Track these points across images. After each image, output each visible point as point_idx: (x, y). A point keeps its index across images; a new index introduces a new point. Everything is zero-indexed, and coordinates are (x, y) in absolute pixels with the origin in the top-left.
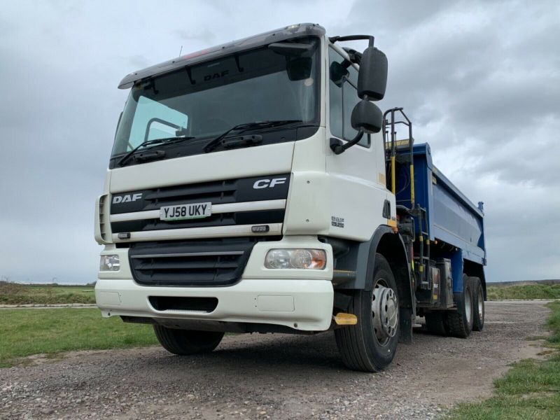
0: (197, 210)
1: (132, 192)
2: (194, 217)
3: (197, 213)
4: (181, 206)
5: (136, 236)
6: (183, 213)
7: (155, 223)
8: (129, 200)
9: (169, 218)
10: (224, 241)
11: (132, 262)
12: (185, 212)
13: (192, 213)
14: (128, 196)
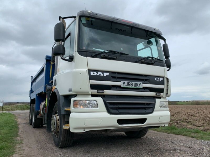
0: (137, 85)
2: (136, 87)
3: (137, 86)
4: (131, 82)
5: (107, 92)
6: (132, 85)
7: (118, 87)
8: (102, 75)
9: (125, 86)
10: (145, 98)
11: (106, 104)
12: (132, 84)
13: (135, 85)
14: (101, 73)
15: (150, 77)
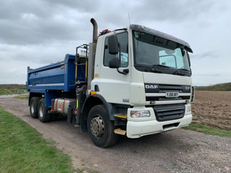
0: (176, 95)
1: (154, 84)
5: (157, 102)
6: (172, 95)
7: (164, 98)
8: (153, 88)
9: (168, 97)
11: (156, 113)
14: (152, 86)
15: (183, 86)
